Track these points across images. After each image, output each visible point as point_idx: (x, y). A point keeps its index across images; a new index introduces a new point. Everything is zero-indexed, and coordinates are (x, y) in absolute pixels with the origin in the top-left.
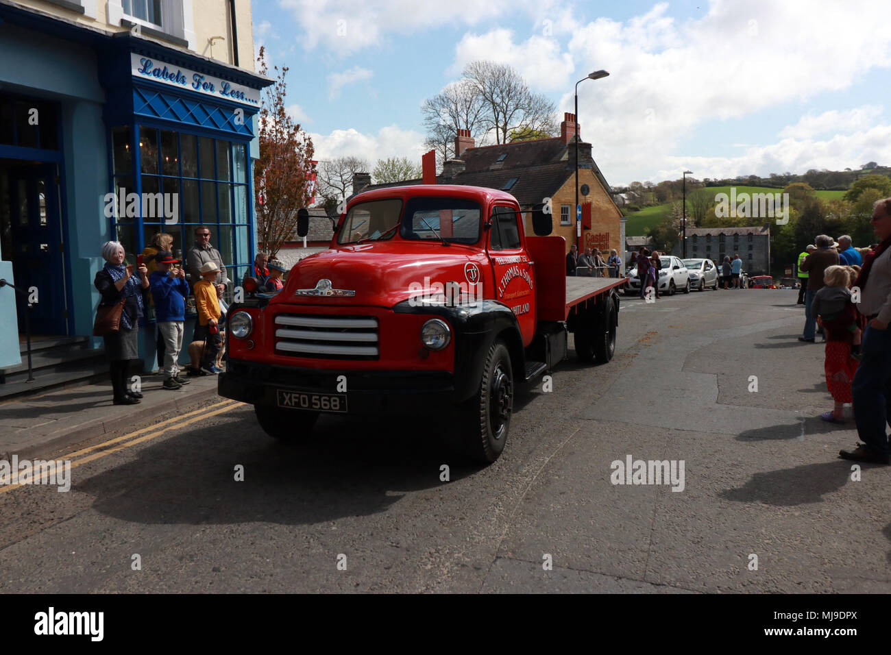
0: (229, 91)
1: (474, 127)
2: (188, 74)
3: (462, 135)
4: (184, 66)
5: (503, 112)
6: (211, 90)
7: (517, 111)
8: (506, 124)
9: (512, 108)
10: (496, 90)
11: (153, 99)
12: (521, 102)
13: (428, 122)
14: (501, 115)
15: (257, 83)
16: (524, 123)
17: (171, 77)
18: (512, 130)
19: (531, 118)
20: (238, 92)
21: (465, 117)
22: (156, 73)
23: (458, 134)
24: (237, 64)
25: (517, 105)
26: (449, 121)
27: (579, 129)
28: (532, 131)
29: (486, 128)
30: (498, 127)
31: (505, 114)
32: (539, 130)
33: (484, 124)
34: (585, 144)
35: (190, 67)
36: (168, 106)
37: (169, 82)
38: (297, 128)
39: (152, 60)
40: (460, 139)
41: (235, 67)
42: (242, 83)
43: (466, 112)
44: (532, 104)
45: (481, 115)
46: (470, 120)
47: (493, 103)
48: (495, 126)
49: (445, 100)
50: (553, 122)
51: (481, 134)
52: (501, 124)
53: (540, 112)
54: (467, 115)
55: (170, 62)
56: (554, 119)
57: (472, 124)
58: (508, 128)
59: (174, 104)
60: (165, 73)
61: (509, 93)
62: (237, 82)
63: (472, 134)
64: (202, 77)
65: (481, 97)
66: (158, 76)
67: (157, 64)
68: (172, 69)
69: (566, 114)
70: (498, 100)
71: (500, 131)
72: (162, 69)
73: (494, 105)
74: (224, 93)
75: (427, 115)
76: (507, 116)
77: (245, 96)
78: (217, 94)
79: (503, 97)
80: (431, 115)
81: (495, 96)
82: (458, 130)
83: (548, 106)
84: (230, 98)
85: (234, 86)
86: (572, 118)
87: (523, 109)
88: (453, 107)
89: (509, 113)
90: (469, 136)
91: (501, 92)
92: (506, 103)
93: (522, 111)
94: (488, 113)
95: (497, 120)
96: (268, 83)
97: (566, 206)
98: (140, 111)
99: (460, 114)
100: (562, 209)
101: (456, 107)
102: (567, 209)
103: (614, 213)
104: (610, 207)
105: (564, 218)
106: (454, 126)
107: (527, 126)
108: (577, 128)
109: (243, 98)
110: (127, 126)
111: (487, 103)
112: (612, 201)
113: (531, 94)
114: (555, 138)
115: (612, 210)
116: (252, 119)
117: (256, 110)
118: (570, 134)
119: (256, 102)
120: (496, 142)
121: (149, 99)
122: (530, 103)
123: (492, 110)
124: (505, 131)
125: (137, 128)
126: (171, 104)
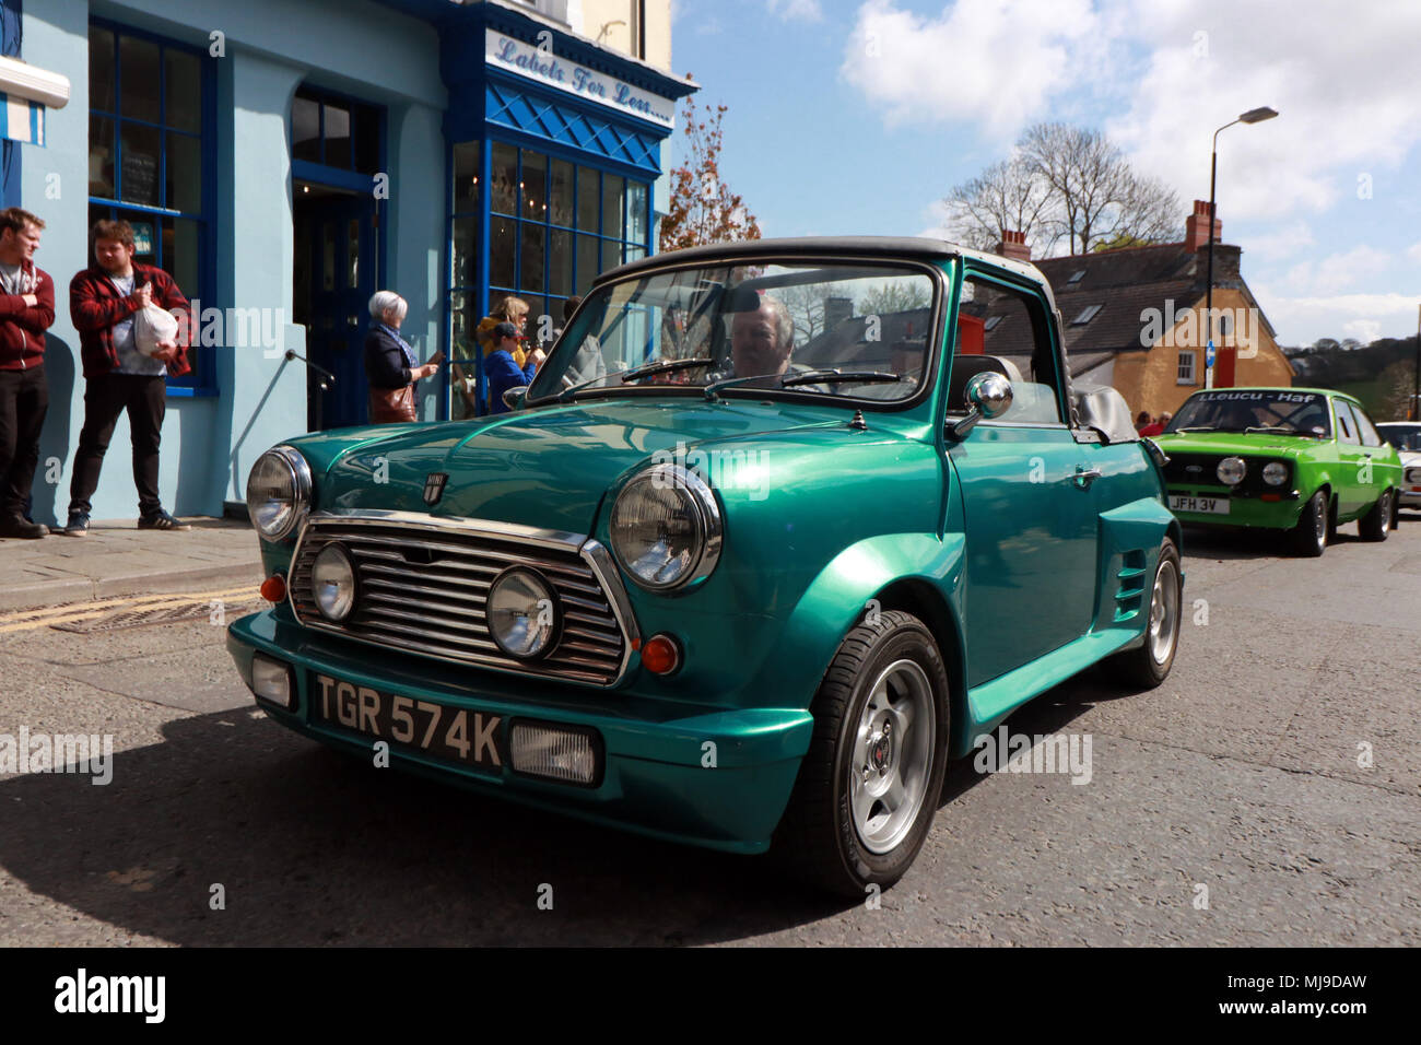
0: (627, 99)
1: (1032, 230)
2: (568, 67)
3: (1010, 240)
5: (1085, 208)
6: (601, 94)
7: (1108, 205)
9: (1099, 200)
10: (1072, 172)
11: (514, 103)
12: (1117, 190)
13: (954, 223)
14: (1080, 211)
15: (671, 90)
16: (1120, 226)
17: (541, 69)
18: (1098, 239)
19: (1134, 215)
20: (640, 101)
21: (1017, 215)
22: (521, 61)
23: (1004, 238)
24: (642, 57)
25: (1110, 195)
26: (992, 221)
27: (1220, 228)
28: (1134, 239)
29: (1052, 232)
30: (1073, 232)
31: (1087, 211)
32: (1146, 237)
33: (1049, 227)
34: (1228, 247)
35: (571, 57)
36: (535, 114)
37: (538, 77)
38: (736, 202)
39: (516, 42)
40: (1005, 247)
41: (638, 60)
42: (648, 89)
43: (1019, 207)
44: (1136, 194)
45: (1044, 213)
46: (1027, 217)
47: (1067, 192)
48: (1069, 231)
49: (985, 187)
50: (1174, 224)
51: (1042, 242)
52: (1080, 228)
53: (1149, 209)
54: (1021, 211)
56: (1176, 219)
57: (1029, 227)
58: (1091, 233)
59: (545, 112)
60: (533, 63)
61: (1096, 175)
62: (639, 85)
63: (1028, 242)
64: (588, 74)
65: (1046, 182)
66: (523, 66)
67: (525, 49)
68: (546, 58)
69: (1197, 202)
70: (1076, 188)
71: (1078, 239)
72: (531, 57)
73: (1068, 195)
74: (619, 100)
76: (1091, 215)
77: (651, 109)
78: (609, 102)
79: (1085, 183)
80: (960, 212)
81: (1070, 181)
82: (1004, 232)
83: (1164, 198)
84: (627, 109)
85: (635, 92)
86: (1208, 208)
87: (1120, 201)
88: (998, 199)
89: (1094, 208)
90: (1022, 241)
91: (1082, 174)
92: (1090, 191)
93: (1116, 205)
94: (1057, 209)
95: (1072, 220)
96: (686, 90)
97: (1188, 353)
98: (494, 117)
99: (1008, 209)
100: (1181, 356)
101: (1003, 198)
102: (1190, 357)
103: (1279, 368)
104: (1271, 357)
105: (1184, 373)
106: (998, 231)
107: (1125, 230)
108: (1214, 226)
109: (647, 111)
110: (476, 142)
111: (1057, 192)
112: (1274, 348)
113: (1135, 178)
114: (1173, 245)
115: (1276, 363)
116: (659, 145)
117: (665, 132)
118: (1202, 237)
119: (667, 119)
120: (1069, 254)
121: (509, 101)
122: (1133, 190)
123: (1064, 203)
124: (1086, 239)
125: (489, 144)
126: (540, 112)
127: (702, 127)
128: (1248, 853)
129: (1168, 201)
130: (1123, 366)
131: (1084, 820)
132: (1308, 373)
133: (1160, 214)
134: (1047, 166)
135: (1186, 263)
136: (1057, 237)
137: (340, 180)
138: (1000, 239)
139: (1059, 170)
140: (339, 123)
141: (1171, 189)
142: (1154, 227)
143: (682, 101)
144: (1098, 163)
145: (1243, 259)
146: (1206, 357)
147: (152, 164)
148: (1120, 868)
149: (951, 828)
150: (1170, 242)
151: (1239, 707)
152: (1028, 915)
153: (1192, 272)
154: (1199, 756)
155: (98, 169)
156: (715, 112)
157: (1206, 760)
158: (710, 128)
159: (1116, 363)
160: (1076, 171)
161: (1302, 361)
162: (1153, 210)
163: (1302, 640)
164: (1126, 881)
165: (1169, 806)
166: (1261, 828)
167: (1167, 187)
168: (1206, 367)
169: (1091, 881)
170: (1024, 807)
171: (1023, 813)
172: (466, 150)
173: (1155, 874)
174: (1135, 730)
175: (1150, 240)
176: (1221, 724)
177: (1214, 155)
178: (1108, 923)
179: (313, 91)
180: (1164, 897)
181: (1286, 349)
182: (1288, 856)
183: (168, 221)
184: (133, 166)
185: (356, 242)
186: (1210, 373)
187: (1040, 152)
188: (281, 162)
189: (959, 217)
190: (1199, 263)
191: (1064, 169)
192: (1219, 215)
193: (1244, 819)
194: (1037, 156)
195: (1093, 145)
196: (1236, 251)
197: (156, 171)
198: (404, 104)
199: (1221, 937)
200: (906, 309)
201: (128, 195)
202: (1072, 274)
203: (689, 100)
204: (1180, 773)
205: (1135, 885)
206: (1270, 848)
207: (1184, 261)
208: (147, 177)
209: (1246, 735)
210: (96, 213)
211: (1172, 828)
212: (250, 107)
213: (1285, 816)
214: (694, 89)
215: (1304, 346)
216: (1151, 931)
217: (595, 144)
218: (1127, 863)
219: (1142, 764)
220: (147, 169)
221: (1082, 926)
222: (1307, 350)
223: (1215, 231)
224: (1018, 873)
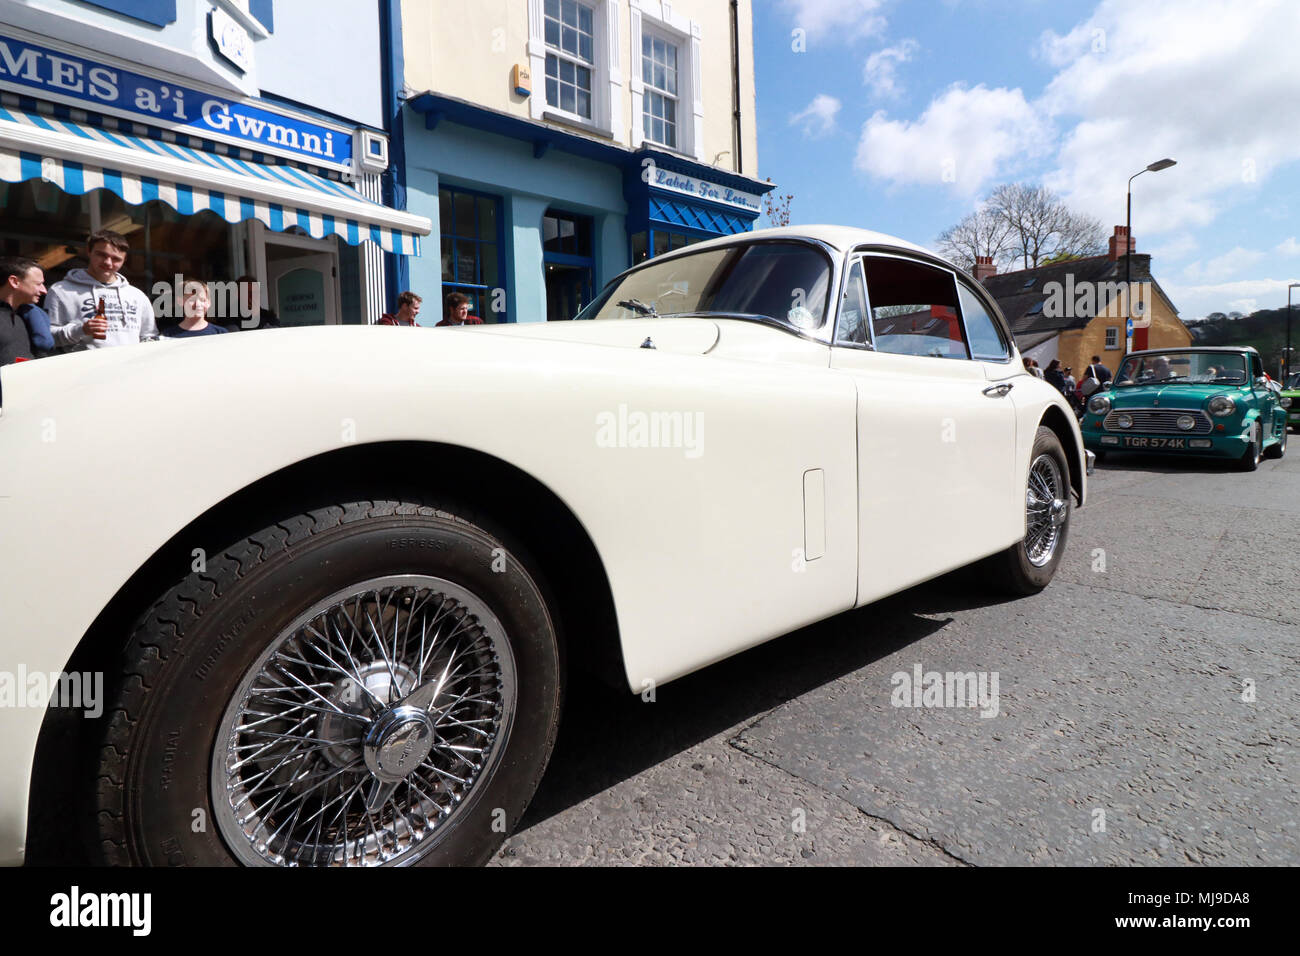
0: (732, 198)
1: (997, 255)
2: (696, 183)
3: (982, 262)
4: (692, 175)
5: (1034, 238)
6: (716, 197)
7: (1051, 234)
8: (1037, 250)
9: (1045, 232)
10: (1025, 214)
11: (666, 207)
12: (1057, 224)
14: (1031, 240)
15: (758, 189)
16: (1061, 247)
17: (681, 186)
18: (1044, 257)
19: (1070, 240)
20: (739, 198)
21: (986, 246)
22: (669, 182)
23: (978, 262)
24: (740, 171)
25: (1052, 227)
26: (969, 252)
27: (1134, 243)
28: (1070, 255)
29: (1012, 255)
30: (1026, 254)
31: (1036, 239)
32: (1079, 253)
33: (1009, 252)
34: (1141, 256)
35: (698, 177)
36: (678, 212)
37: (679, 190)
39: (666, 171)
40: (979, 267)
41: (738, 174)
42: (745, 190)
43: (987, 240)
44: (1071, 225)
45: (1005, 243)
46: (993, 247)
47: (1021, 228)
48: (1024, 254)
49: (963, 230)
51: (1004, 263)
52: (1031, 251)
53: (1081, 234)
54: (989, 243)
55: (681, 172)
57: (995, 253)
58: (1039, 254)
59: (684, 211)
60: (676, 183)
61: (1042, 215)
62: (740, 189)
63: (994, 263)
64: (708, 185)
65: (1006, 223)
66: (670, 185)
67: (670, 175)
68: (683, 179)
69: (1116, 227)
70: (1027, 225)
71: (1029, 258)
72: (674, 179)
73: (1022, 230)
74: (727, 199)
75: (942, 247)
76: (1039, 242)
77: (747, 202)
78: (721, 201)
79: (1034, 222)
80: (947, 248)
81: (1023, 221)
82: (977, 258)
83: (1092, 225)
84: (732, 204)
85: (737, 193)
86: (1124, 231)
87: (1059, 231)
88: (972, 237)
89: (1041, 237)
90: (991, 263)
91: (1032, 216)
92: (1038, 227)
93: (1057, 234)
94: (1014, 240)
95: (1026, 246)
96: (767, 189)
97: (1113, 328)
98: (655, 216)
99: (980, 243)
100: (1107, 331)
101: (976, 236)
102: (1114, 331)
103: (1181, 335)
104: (1175, 328)
105: (1110, 342)
106: (973, 257)
107: (1064, 249)
108: (1130, 242)
109: (744, 204)
110: (644, 233)
111: (1014, 229)
112: (1178, 321)
113: (1070, 214)
114: (1100, 257)
115: (1179, 332)
116: (752, 224)
117: (755, 215)
118: (1121, 250)
119: (757, 208)
120: (1024, 268)
121: (662, 207)
122: (1068, 223)
123: (1019, 235)
124: (1035, 258)
125: (652, 232)
126: (681, 211)
127: (777, 210)
128: (1173, 662)
129: (1094, 229)
130: (1066, 340)
131: (1053, 637)
132: (1203, 337)
133: (1089, 237)
134: (1006, 212)
135: (1108, 269)
136: (1015, 258)
137: (572, 261)
138: (975, 263)
139: (1015, 214)
140: (569, 229)
141: (1097, 220)
142: (1085, 246)
143: (765, 195)
144: (1042, 207)
145: (1152, 263)
146: (1126, 330)
147: (472, 261)
148: (1080, 669)
149: (960, 639)
150: (1096, 255)
151: (1162, 565)
152: (1016, 696)
153: (1114, 274)
154: (1134, 597)
155: (445, 267)
156: (785, 200)
157: (1140, 600)
158: (783, 210)
159: (1060, 338)
160: (1027, 214)
161: (1198, 329)
162: (1084, 235)
163: (1207, 519)
164: (1085, 677)
165: (1114, 629)
166: (1182, 646)
167: (1094, 218)
168: (1127, 337)
169: (1060, 676)
170: (1011, 627)
171: (1010, 632)
172: (639, 237)
173: (1106, 673)
174: (1086, 579)
175: (1082, 255)
176: (1149, 576)
177: (1129, 195)
178: (1074, 704)
179: (556, 212)
180: (1113, 689)
181: (1187, 322)
182: (1205, 665)
183: (481, 291)
184: (464, 263)
185: (579, 295)
186: (1130, 341)
187: (1001, 204)
188: (539, 254)
189: (946, 251)
190: (1119, 268)
191: (1018, 213)
192: (1133, 234)
193: (1169, 639)
194: (1000, 207)
195: (1039, 196)
196: (1147, 258)
197: (475, 264)
198: (604, 214)
199: (1156, 716)
200: (910, 312)
201: (461, 279)
202: (1027, 281)
203: (769, 195)
204: (1121, 608)
205: (1092, 680)
206: (1190, 659)
207: (1108, 268)
208: (470, 268)
209: (1168, 583)
210: (446, 290)
211: (1117, 644)
212: (521, 226)
213: (1200, 638)
214: (773, 187)
215: (1199, 319)
216: (1105, 710)
217: (713, 227)
218: (1085, 666)
219: (1093, 602)
220: (470, 264)
221: (1055, 705)
222: (1202, 321)
223: (1131, 246)
224: (1008, 669)
